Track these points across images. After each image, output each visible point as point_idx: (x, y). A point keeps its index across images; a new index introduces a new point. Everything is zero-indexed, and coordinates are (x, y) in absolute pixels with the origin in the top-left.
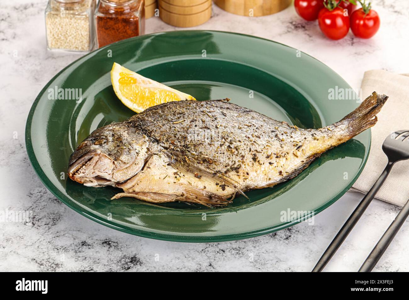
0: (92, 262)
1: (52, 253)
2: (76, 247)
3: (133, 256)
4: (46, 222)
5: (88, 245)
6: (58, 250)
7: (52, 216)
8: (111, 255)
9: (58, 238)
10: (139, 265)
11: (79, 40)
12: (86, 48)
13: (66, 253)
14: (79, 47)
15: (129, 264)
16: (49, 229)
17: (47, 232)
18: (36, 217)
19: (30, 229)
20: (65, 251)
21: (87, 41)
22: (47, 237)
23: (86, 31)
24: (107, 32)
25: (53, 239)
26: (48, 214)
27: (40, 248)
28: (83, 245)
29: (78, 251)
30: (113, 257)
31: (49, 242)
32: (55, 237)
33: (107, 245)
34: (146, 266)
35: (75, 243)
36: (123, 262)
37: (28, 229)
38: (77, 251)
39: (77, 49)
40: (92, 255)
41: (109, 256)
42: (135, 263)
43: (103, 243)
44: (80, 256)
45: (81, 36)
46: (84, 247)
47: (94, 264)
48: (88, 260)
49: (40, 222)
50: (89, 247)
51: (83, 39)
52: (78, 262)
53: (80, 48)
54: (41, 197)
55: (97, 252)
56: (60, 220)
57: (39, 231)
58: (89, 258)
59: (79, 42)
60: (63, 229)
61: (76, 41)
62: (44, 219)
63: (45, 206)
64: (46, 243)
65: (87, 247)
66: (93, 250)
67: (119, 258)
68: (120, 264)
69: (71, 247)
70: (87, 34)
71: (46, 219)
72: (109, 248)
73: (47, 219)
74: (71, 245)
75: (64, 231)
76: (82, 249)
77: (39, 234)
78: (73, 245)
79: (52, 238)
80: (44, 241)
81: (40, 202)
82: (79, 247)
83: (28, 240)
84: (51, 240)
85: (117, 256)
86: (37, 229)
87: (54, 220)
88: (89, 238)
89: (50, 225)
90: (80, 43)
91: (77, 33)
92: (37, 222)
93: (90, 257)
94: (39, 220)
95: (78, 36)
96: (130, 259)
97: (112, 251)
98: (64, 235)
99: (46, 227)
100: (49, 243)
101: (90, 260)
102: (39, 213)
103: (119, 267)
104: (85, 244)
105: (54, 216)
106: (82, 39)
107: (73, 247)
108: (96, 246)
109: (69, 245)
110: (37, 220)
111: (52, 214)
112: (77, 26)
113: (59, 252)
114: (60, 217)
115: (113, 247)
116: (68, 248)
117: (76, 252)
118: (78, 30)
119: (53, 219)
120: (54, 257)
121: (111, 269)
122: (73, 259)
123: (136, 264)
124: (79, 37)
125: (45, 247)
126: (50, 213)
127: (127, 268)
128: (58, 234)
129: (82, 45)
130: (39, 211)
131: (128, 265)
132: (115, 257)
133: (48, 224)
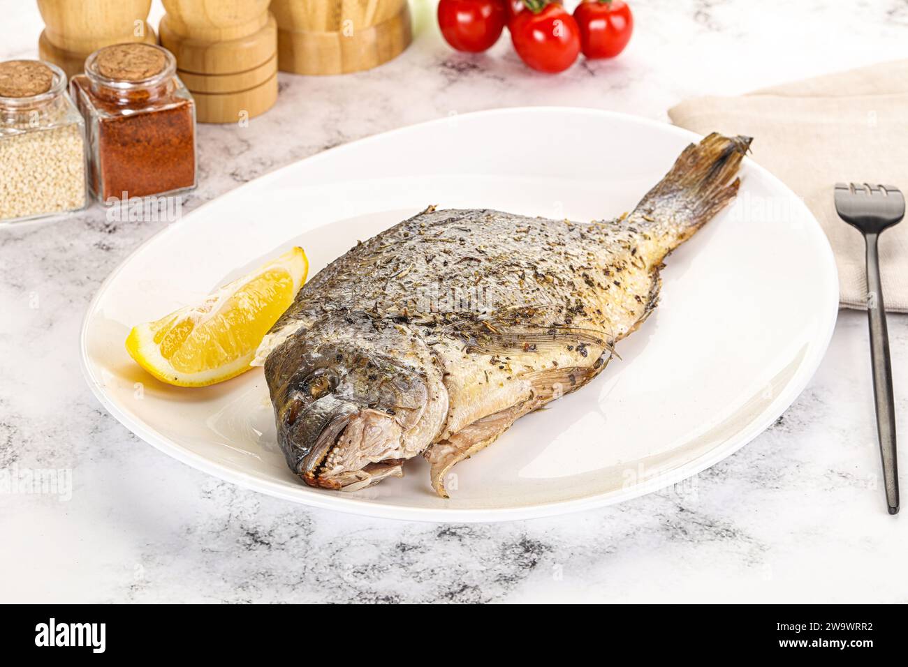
0: (452, 573)
1: (356, 582)
2: (394, 558)
3: (521, 541)
4: (289, 533)
5: (413, 547)
6: (362, 573)
7: (292, 519)
8: (475, 550)
9: (342, 554)
10: (549, 552)
11: (64, 186)
12: (80, 201)
13: (384, 574)
14: (64, 202)
15: (527, 555)
16: (307, 543)
17: (308, 549)
18: (258, 530)
19: (270, 555)
20: (380, 572)
21: (80, 185)
22: (318, 559)
23: (78, 160)
24: (127, 151)
25: (333, 558)
26: (278, 518)
27: (324, 581)
28: (403, 550)
29: (405, 565)
30: (485, 554)
31: (330, 566)
32: (334, 554)
33: (452, 537)
34: (562, 550)
35: (385, 552)
36: (513, 556)
37: (264, 556)
38: (403, 564)
39: (59, 208)
40: (439, 562)
41: (475, 553)
42: (537, 551)
43: (439, 536)
44: (419, 570)
45: (67, 174)
46: (409, 554)
47: (460, 576)
48: (441, 574)
49: (276, 536)
50: (419, 549)
51: (72, 179)
52: (425, 582)
53: (66, 205)
54: (233, 492)
55: (443, 554)
56: (315, 522)
57: (290, 553)
58: (439, 569)
59: (63, 190)
60: (336, 536)
61: (58, 188)
62: (279, 528)
63: (257, 506)
64: (328, 570)
65: (415, 551)
66: (431, 553)
67: (496, 552)
68: (510, 561)
69: (385, 562)
70: (80, 168)
71: (284, 529)
72: (460, 540)
73: (284, 526)
74: (380, 557)
75: (342, 538)
76: (409, 557)
77: (296, 557)
78: (383, 557)
79: (331, 557)
80: (319, 567)
81: (240, 502)
82: (400, 556)
83: (285, 574)
84: (331, 560)
85: (490, 548)
86: (283, 549)
87: (302, 523)
88: (403, 535)
89: (302, 536)
90: (66, 192)
91: (59, 171)
92: (271, 539)
93: (440, 567)
94: (272, 534)
95: (60, 177)
96: (519, 546)
97: (471, 544)
98: (348, 545)
99: (297, 542)
100: (333, 568)
101: (444, 571)
102: (259, 522)
103: (513, 567)
104: (406, 549)
105: (294, 517)
106: (69, 181)
107: (389, 560)
108: (431, 545)
109: (376, 558)
110: (267, 535)
111: (286, 516)
112: (58, 153)
113: (368, 577)
114: (307, 516)
115: (467, 537)
116: (381, 565)
117: (404, 566)
118: (60, 161)
119: (297, 524)
120: (368, 588)
121: (500, 574)
122: (411, 581)
123: (542, 552)
124: (62, 179)
125: (333, 576)
126: (281, 514)
127: (530, 564)
128: (335, 547)
129: (72, 197)
130: (253, 518)
131: (527, 558)
132: (487, 552)
133: (296, 536)
